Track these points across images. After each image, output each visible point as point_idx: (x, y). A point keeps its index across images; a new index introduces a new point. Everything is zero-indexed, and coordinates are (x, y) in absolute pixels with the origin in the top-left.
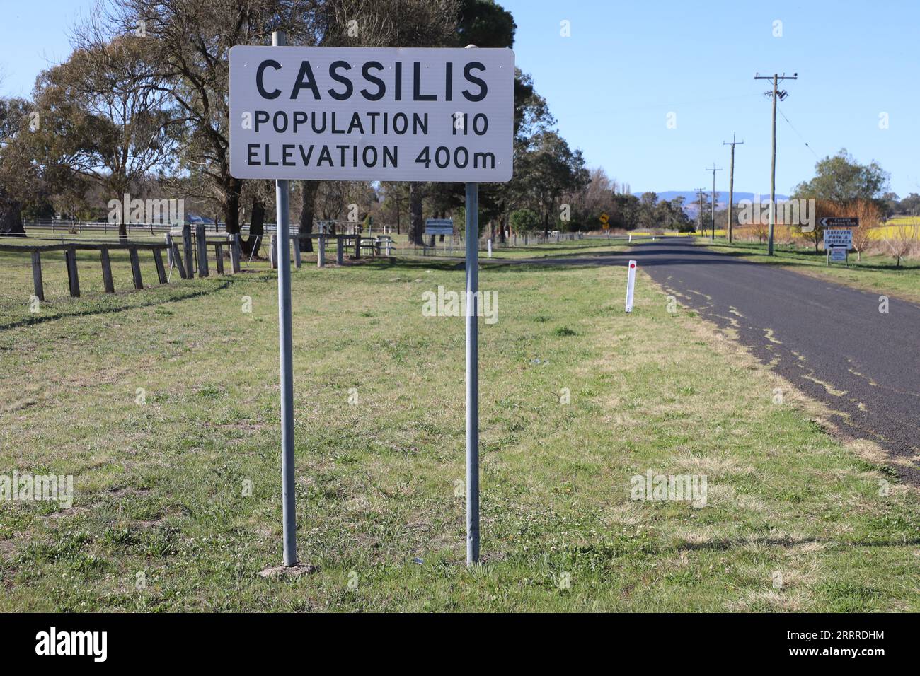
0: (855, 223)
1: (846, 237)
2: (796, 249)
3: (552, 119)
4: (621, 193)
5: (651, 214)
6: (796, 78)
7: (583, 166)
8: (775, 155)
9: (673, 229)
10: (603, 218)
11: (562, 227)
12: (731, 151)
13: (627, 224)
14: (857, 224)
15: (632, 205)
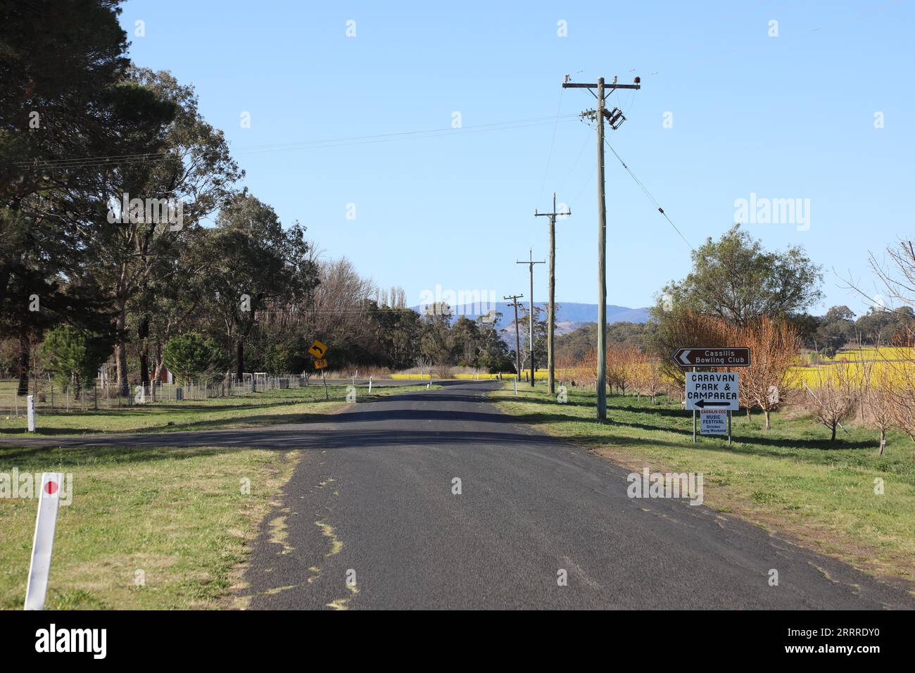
0: (742, 360)
1: (727, 388)
2: (663, 407)
3: (235, 168)
4: (389, 305)
5: (441, 341)
6: (638, 87)
7: (306, 257)
8: (604, 230)
9: (478, 367)
10: (315, 348)
11: (274, 365)
12: (549, 229)
13: (400, 359)
14: (746, 362)
15: (408, 327)
